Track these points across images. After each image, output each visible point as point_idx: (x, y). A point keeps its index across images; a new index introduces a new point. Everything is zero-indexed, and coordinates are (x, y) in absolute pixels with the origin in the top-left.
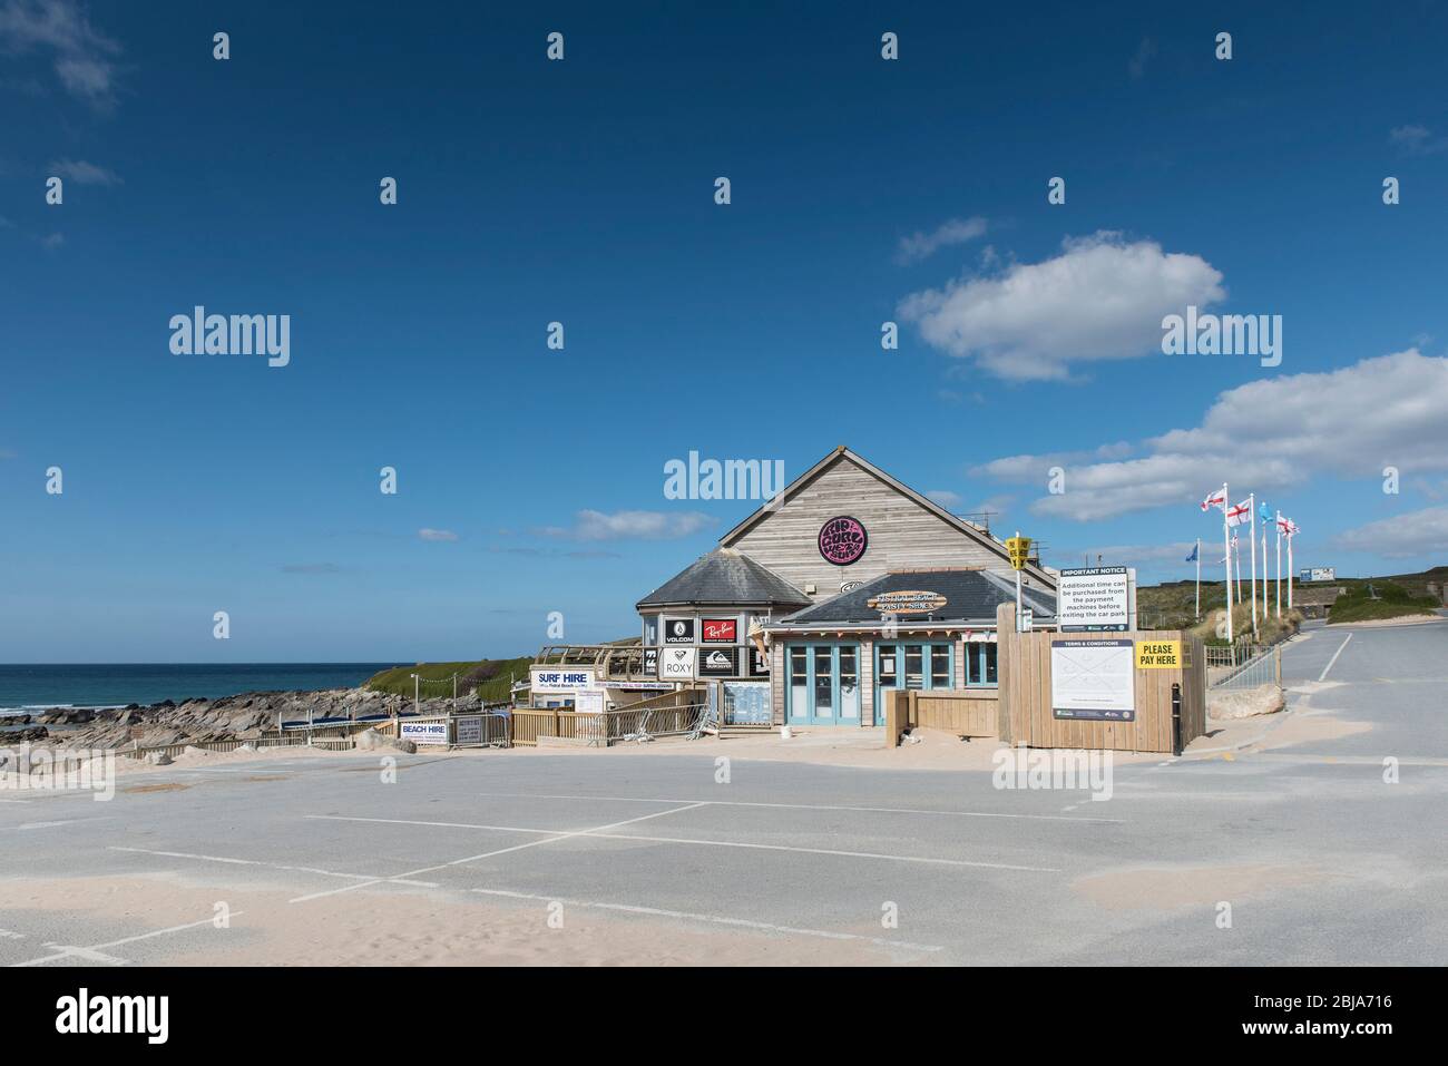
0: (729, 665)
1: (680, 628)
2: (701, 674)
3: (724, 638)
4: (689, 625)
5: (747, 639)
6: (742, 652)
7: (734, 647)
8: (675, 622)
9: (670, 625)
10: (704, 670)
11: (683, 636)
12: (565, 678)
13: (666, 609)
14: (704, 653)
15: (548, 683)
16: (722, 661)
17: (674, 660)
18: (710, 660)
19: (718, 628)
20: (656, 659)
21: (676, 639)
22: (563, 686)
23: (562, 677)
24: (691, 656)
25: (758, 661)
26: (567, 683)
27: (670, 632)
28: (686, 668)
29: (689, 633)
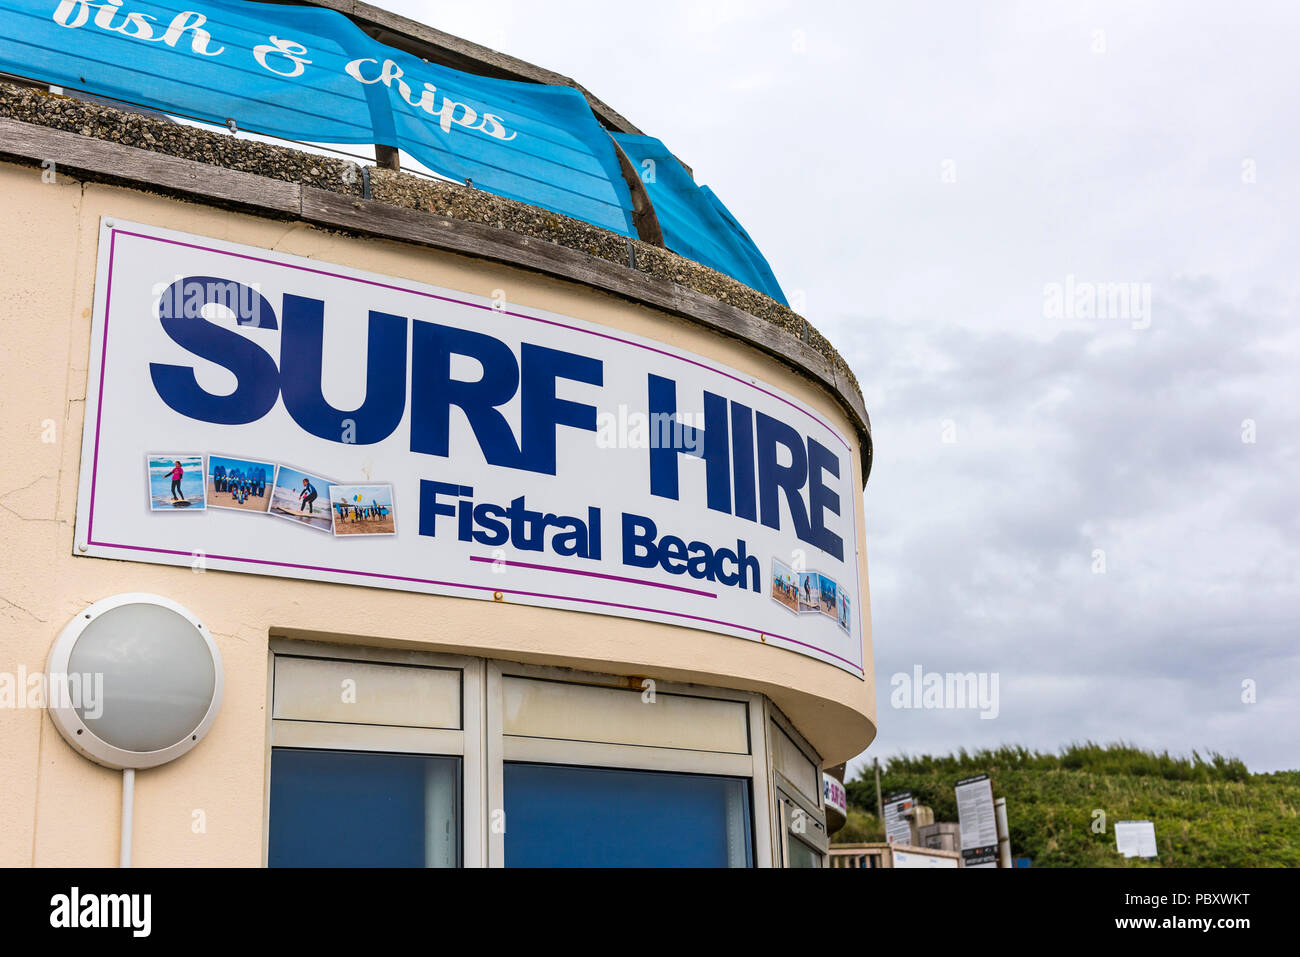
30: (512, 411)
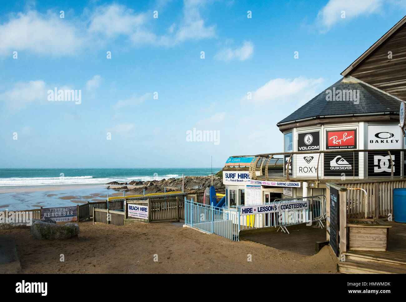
0: (349, 167)
1: (308, 139)
2: (325, 175)
3: (345, 145)
4: (316, 136)
5: (366, 145)
6: (361, 155)
7: (355, 151)
8: (305, 134)
9: (301, 137)
10: (328, 171)
11: (311, 145)
12: (239, 176)
13: (298, 124)
14: (328, 157)
15: (230, 179)
16: (344, 164)
17: (304, 164)
18: (333, 163)
19: (340, 137)
20: (291, 164)
21: (305, 148)
22: (238, 181)
23: (237, 175)
24: (318, 160)
25: (376, 163)
26: (240, 179)
27: (301, 142)
28: (313, 170)
29: (316, 141)
30: (233, 176)
